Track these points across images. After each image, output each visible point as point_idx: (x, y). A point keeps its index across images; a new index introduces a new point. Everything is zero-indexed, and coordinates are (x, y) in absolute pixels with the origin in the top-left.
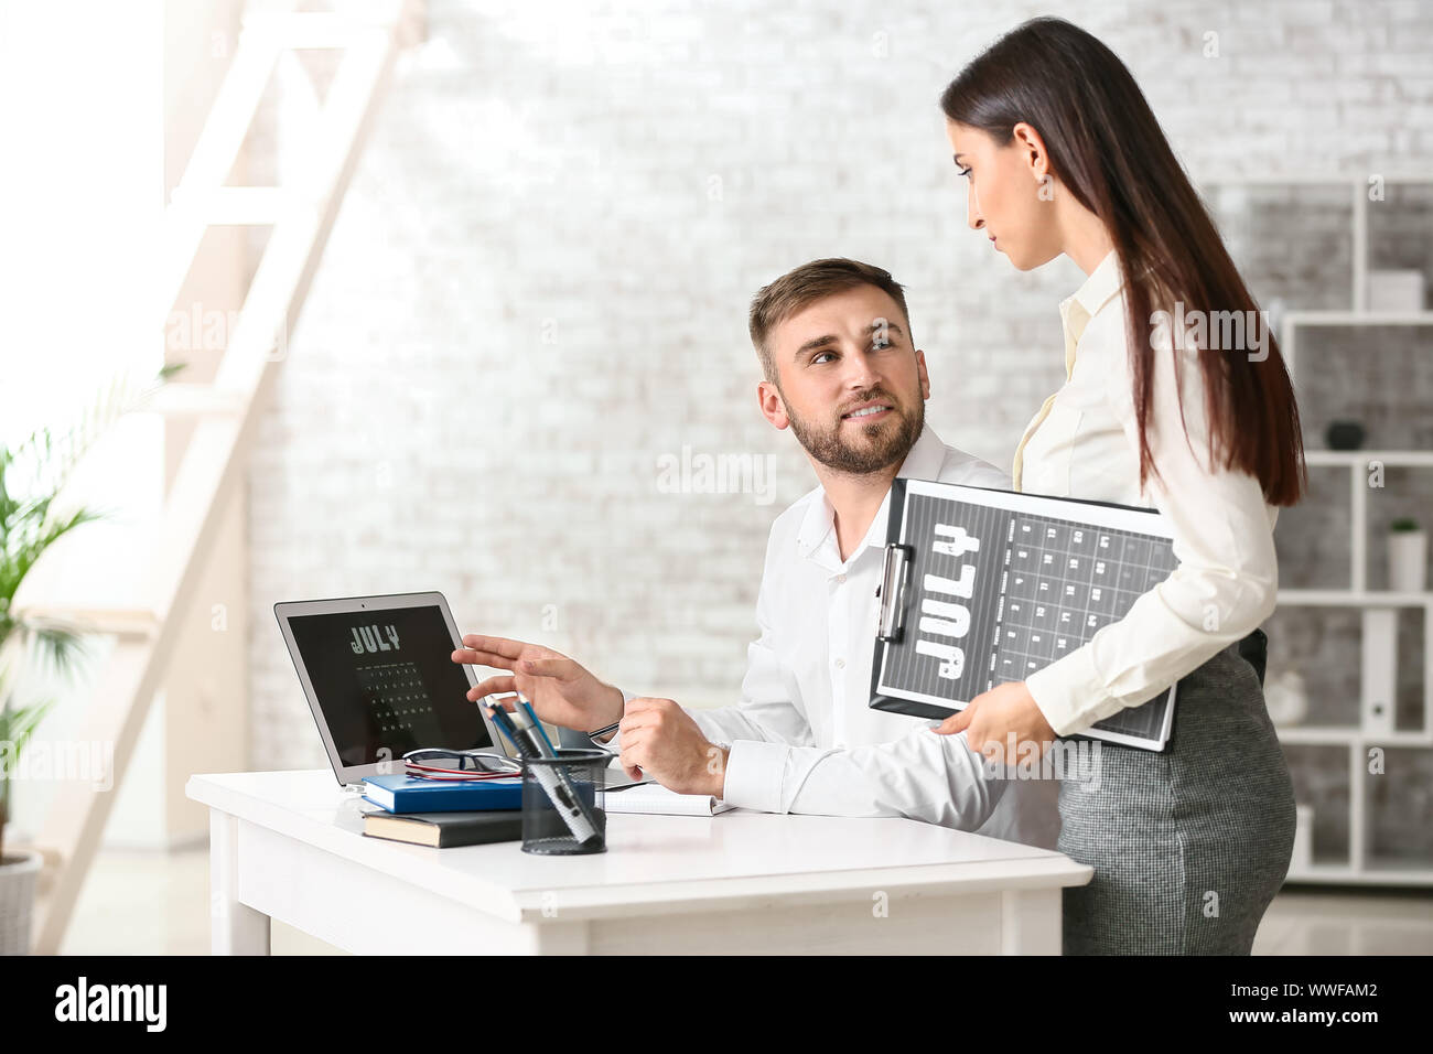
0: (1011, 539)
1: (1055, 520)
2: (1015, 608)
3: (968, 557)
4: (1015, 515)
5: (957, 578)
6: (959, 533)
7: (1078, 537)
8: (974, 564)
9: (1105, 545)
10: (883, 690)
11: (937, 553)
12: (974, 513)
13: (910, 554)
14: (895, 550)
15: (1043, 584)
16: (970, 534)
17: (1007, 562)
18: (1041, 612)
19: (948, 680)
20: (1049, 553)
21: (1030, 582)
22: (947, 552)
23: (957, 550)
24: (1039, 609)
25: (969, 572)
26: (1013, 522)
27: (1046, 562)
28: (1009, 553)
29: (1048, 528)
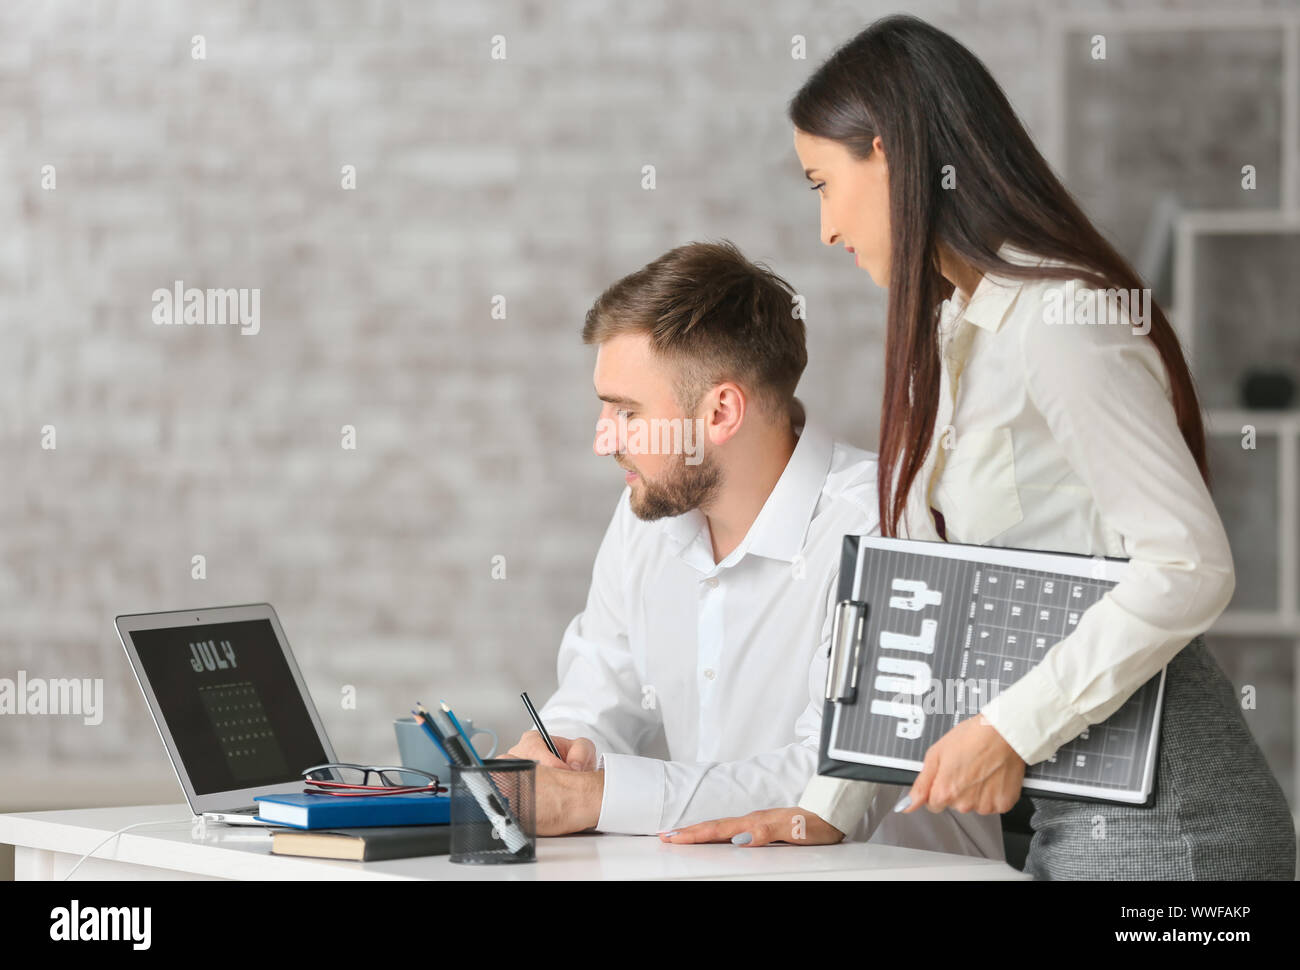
0: (976, 591)
1: (1024, 571)
2: (980, 662)
3: (929, 611)
4: (980, 566)
5: (917, 632)
6: (919, 587)
7: (1049, 587)
8: (936, 618)
9: (1077, 595)
10: (835, 753)
11: (895, 609)
12: (936, 567)
13: (864, 610)
14: (848, 607)
15: (1010, 637)
16: (932, 587)
17: (972, 615)
18: (1008, 666)
19: (908, 739)
20: (1018, 605)
21: (996, 635)
22: (905, 607)
23: (917, 605)
24: (1006, 663)
25: (929, 627)
26: (978, 574)
27: (1014, 614)
28: (973, 606)
29: (1016, 578)
